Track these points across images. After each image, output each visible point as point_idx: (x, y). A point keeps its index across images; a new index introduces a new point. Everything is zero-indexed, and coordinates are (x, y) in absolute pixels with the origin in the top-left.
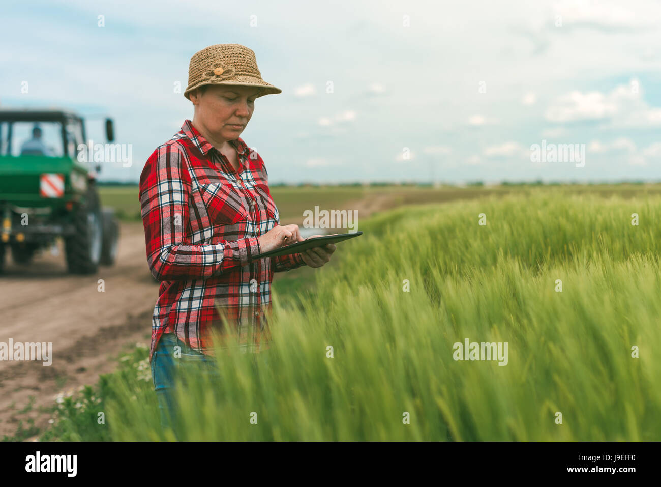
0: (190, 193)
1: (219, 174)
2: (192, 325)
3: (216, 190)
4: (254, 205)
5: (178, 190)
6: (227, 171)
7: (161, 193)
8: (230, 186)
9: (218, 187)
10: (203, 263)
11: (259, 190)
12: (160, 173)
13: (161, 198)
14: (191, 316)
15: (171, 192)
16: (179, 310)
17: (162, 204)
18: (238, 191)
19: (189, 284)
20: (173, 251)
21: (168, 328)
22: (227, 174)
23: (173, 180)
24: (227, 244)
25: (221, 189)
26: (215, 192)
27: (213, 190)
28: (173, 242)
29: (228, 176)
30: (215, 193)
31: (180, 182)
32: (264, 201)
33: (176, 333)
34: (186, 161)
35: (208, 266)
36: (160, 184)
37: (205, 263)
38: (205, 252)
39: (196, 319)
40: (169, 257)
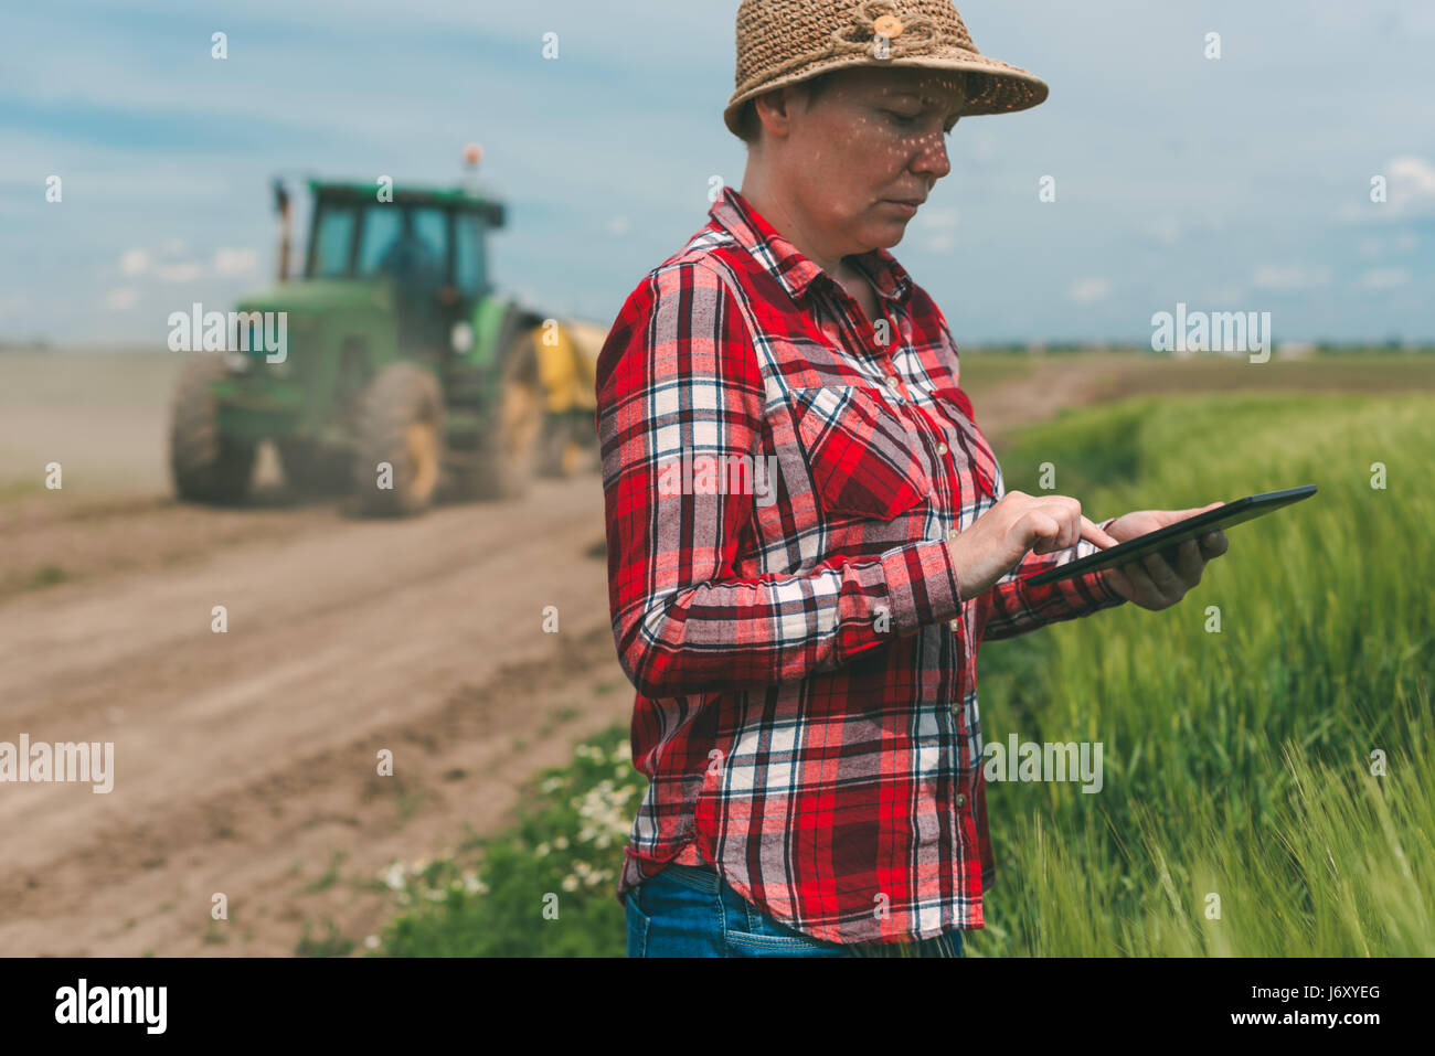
0: (758, 416)
1: (835, 360)
2: (771, 842)
3: (837, 408)
4: (944, 457)
5: (709, 412)
6: (856, 349)
7: (654, 419)
8: (875, 394)
9: (844, 399)
10: (773, 643)
11: (948, 408)
12: (657, 356)
13: (655, 436)
14: (768, 816)
15: (686, 416)
16: (728, 793)
17: (656, 456)
18: (897, 410)
19: (757, 711)
20: (679, 608)
21: (693, 849)
22: (856, 359)
23: (694, 379)
24: (853, 575)
25: (853, 404)
26: (835, 413)
27: (830, 409)
28: (685, 582)
29: (861, 363)
30: (837, 418)
31: (718, 384)
32: (967, 441)
33: (722, 869)
34: (745, 315)
35: (791, 648)
36: (653, 391)
37: (781, 642)
38: (778, 605)
39: (783, 825)
40: (668, 628)
